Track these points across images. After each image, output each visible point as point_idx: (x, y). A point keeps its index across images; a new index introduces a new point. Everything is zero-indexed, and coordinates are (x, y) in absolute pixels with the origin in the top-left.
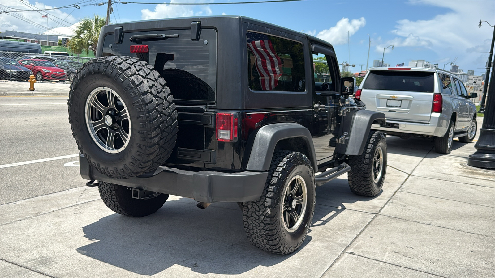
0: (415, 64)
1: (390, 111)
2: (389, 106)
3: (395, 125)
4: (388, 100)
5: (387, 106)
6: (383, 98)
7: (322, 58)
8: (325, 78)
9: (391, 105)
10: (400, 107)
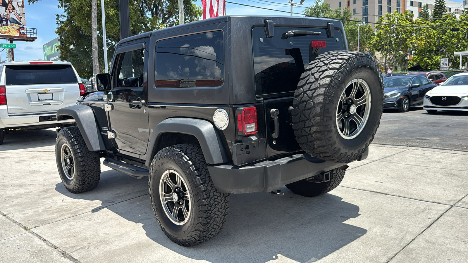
1: (44, 105)
2: (42, 100)
3: (53, 118)
4: (38, 94)
5: (39, 100)
6: (33, 93)
9: (43, 98)
10: (52, 99)
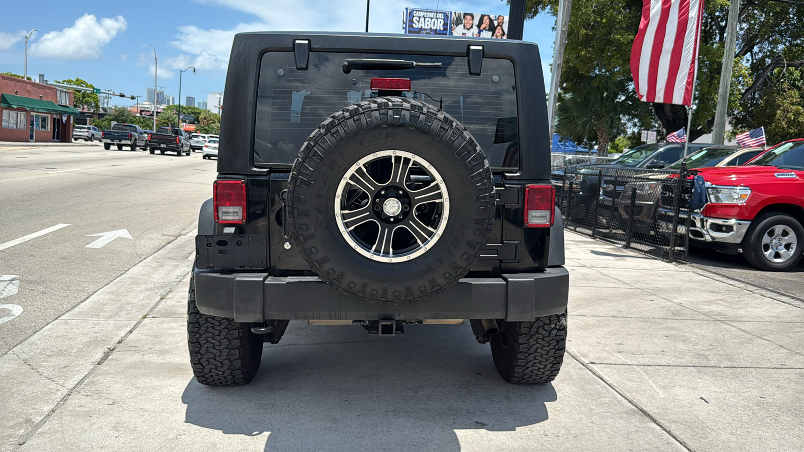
0: (217, 98)
7: (72, 81)
8: (88, 116)
